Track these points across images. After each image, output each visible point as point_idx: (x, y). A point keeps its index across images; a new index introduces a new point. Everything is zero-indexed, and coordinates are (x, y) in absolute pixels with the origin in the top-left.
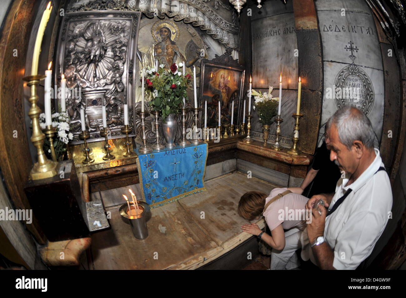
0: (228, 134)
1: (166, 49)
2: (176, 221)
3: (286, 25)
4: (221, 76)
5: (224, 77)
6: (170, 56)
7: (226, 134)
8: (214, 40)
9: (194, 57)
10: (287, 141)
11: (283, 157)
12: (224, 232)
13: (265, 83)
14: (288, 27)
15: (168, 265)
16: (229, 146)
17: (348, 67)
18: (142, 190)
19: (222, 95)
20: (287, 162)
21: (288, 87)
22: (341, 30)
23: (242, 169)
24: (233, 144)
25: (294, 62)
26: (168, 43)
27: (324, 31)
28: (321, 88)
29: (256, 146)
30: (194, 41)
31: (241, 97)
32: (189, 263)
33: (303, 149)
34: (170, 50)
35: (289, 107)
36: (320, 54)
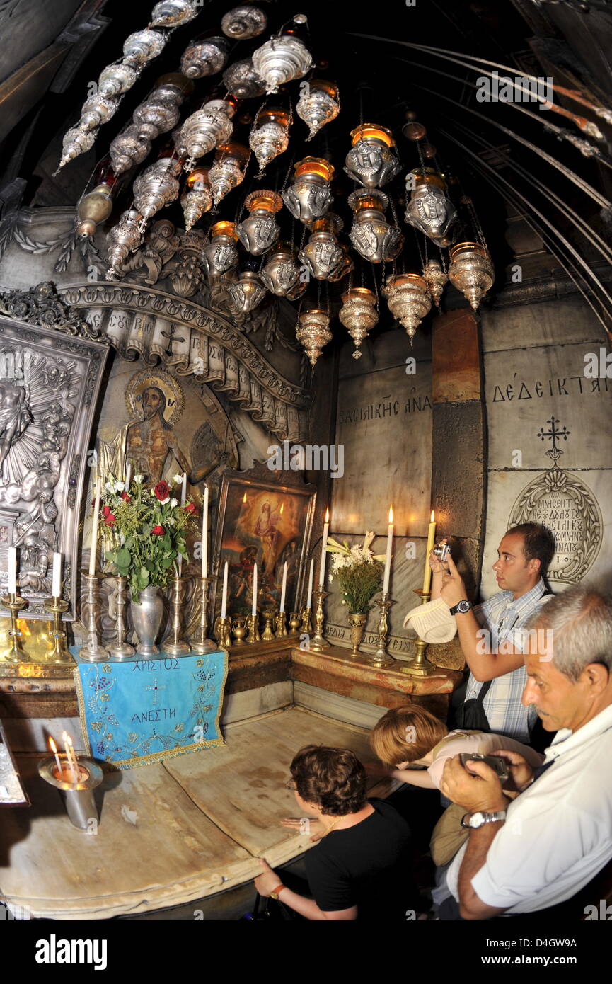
0: (273, 631)
1: (152, 439)
2: (160, 803)
3: (411, 393)
4: (264, 507)
5: (269, 510)
6: (158, 455)
7: (268, 630)
8: (255, 423)
9: (209, 462)
10: (403, 646)
11: (392, 681)
12: (264, 831)
13: (359, 524)
14: (416, 396)
15: (147, 885)
16: (276, 657)
17: (543, 476)
18: (85, 733)
19: (262, 549)
20: (402, 690)
21: (407, 532)
22: (533, 393)
23: (305, 703)
24: (284, 654)
25: (423, 478)
26: (157, 424)
27: (494, 401)
28: (478, 532)
29: (334, 659)
30: (212, 424)
31: (305, 551)
32: (191, 884)
33: (438, 660)
34: (159, 442)
35: (408, 574)
36: (481, 457)
